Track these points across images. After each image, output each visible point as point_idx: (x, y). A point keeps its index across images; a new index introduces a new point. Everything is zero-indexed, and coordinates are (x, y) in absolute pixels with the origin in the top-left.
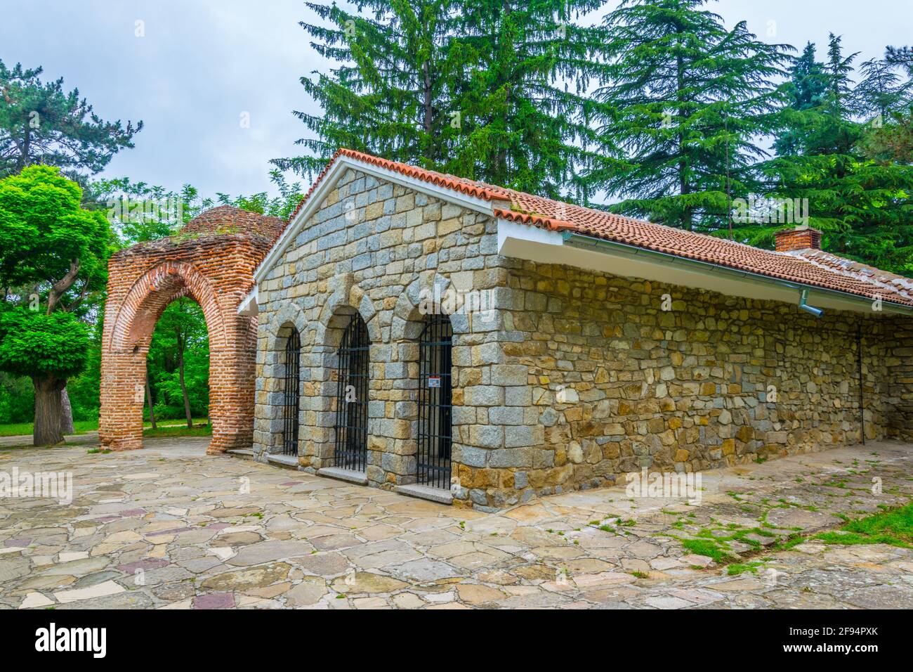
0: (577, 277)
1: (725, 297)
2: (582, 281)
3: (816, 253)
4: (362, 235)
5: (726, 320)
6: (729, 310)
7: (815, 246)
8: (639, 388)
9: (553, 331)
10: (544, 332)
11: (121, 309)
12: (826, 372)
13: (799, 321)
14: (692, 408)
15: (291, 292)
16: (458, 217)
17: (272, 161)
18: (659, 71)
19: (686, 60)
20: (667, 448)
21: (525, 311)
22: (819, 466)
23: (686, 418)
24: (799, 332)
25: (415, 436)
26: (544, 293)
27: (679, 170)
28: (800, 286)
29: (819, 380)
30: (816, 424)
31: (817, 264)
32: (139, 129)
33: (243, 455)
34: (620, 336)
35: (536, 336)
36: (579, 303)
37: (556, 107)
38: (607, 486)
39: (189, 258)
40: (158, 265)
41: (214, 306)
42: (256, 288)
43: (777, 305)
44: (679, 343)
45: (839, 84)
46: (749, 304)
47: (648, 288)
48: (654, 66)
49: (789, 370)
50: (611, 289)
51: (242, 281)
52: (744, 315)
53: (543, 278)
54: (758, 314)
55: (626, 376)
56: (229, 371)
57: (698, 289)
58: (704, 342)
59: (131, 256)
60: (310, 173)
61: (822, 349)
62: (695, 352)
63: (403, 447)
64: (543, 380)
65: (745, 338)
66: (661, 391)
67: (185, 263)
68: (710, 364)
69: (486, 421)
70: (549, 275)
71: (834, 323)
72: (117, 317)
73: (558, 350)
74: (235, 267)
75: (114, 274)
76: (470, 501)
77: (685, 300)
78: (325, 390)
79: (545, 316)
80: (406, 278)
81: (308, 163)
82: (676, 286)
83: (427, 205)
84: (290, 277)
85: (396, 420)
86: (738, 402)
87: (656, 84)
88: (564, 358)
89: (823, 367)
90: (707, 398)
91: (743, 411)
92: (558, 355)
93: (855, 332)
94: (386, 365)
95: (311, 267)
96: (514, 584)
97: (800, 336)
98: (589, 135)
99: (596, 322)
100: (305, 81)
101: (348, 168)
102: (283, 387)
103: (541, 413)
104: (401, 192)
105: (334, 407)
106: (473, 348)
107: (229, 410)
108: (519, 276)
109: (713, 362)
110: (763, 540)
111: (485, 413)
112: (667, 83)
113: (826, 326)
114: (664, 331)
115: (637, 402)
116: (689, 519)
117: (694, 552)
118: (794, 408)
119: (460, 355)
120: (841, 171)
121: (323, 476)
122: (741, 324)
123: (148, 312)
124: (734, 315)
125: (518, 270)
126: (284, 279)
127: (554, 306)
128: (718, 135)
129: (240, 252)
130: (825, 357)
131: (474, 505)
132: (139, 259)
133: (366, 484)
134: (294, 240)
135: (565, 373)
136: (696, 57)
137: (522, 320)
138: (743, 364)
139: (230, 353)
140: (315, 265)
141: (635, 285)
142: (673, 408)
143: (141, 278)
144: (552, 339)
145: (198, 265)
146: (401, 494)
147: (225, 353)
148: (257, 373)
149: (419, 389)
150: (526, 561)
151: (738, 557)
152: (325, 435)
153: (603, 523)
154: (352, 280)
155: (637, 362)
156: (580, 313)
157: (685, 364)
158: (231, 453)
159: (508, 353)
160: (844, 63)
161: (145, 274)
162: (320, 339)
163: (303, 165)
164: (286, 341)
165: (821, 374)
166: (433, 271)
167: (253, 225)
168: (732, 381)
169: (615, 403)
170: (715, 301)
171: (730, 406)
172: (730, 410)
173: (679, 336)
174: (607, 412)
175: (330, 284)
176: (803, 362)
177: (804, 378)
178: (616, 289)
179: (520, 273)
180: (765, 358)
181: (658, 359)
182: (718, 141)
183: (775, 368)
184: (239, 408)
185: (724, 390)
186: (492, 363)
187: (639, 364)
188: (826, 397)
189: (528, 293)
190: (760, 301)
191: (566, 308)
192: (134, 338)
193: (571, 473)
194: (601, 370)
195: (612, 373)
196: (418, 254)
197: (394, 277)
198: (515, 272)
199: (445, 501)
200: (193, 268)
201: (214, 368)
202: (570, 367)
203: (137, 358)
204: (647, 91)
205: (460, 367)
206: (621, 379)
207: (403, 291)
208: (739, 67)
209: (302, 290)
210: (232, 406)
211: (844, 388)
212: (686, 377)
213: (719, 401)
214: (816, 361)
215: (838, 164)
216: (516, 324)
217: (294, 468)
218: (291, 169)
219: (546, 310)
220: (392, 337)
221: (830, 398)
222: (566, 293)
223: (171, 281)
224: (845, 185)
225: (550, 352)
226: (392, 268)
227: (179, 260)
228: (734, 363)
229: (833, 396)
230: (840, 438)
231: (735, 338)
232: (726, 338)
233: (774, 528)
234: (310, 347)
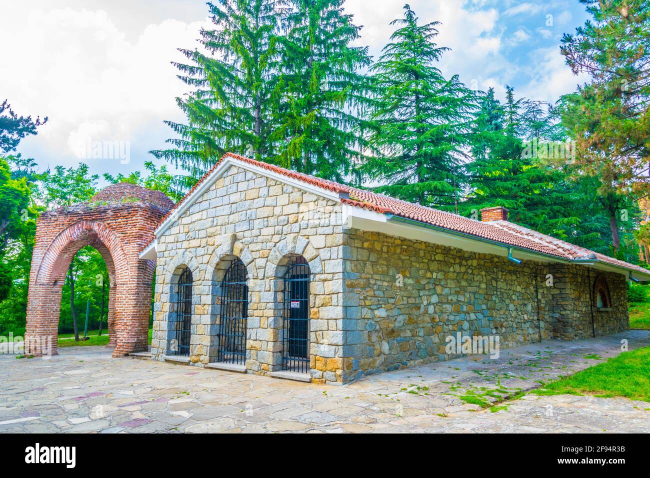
0: (385, 239)
1: (464, 252)
2: (388, 242)
3: (506, 223)
4: (243, 209)
5: (465, 266)
6: (466, 259)
7: (505, 219)
8: (419, 308)
9: (372, 273)
10: (368, 273)
11: (46, 253)
12: (520, 298)
13: (504, 266)
14: (448, 320)
15: (185, 245)
16: (315, 201)
17: (151, 152)
18: (404, 102)
19: (421, 96)
20: (435, 345)
21: (357, 260)
22: (519, 355)
23: (445, 326)
24: (504, 273)
25: (281, 339)
26: (367, 249)
27: (416, 166)
28: (508, 246)
29: (516, 303)
30: (515, 330)
31: (507, 230)
32: (45, 122)
33: (142, 356)
34: (408, 275)
35: (363, 275)
36: (386, 256)
37: (343, 124)
38: (403, 369)
39: (102, 219)
40: (77, 222)
41: (120, 252)
42: (156, 241)
43: (493, 257)
44: (440, 280)
45: (513, 117)
46: (477, 256)
47: (423, 247)
48: (401, 100)
49: (499, 296)
50: (404, 247)
51: (142, 235)
52: (475, 263)
53: (367, 240)
54: (482, 262)
55: (412, 301)
56: (132, 298)
57: (450, 247)
58: (453, 280)
59: (55, 216)
60: (176, 161)
61: (516, 284)
62: (449, 286)
63: (273, 347)
64: (368, 303)
65: (475, 276)
66: (431, 309)
67: (98, 222)
68: (457, 293)
69: (335, 328)
70: (370, 238)
71: (523, 268)
72: (43, 259)
73: (375, 284)
74: (138, 226)
75: (41, 229)
76: (324, 379)
77: (443, 254)
78: (212, 311)
79: (368, 263)
80: (276, 238)
81: (176, 153)
82: (438, 245)
83: (292, 192)
84: (184, 234)
85: (269, 329)
86: (473, 316)
87: (402, 110)
88: (378, 290)
89: (518, 294)
90: (456, 314)
91: (475, 322)
92: (375, 287)
93: (534, 273)
94: (261, 293)
95: (202, 228)
96: (373, 422)
97: (505, 275)
98: (363, 143)
99: (396, 267)
100: (178, 99)
101: (232, 165)
102: (176, 309)
103: (367, 323)
104: (273, 183)
105: (218, 322)
106: (326, 283)
107: (131, 325)
108: (354, 239)
109: (459, 292)
110: (503, 395)
111: (335, 323)
112: (409, 110)
113: (518, 269)
114: (432, 272)
115: (418, 316)
116: (458, 385)
117: (468, 403)
118: (502, 320)
119: (315, 287)
120: (516, 171)
121: (211, 368)
122: (473, 268)
123: (66, 255)
124: (470, 262)
125: (353, 235)
126: (179, 235)
127: (373, 257)
128: (442, 145)
129: (141, 215)
130: (519, 289)
131: (327, 382)
132: (62, 218)
133: (246, 372)
134: (188, 209)
135: (379, 299)
136: (429, 96)
137: (355, 266)
138: (474, 293)
139: (132, 285)
140: (206, 227)
141: (416, 244)
142: (438, 320)
143: (63, 231)
144: (372, 278)
145: (108, 224)
146: (273, 377)
147: (129, 285)
148: (155, 299)
149: (284, 309)
150: (375, 411)
151: (492, 404)
152: (212, 341)
153: (410, 389)
154: (235, 238)
155: (417, 292)
156: (387, 261)
157: (443, 293)
158: (132, 355)
159: (348, 286)
160: (516, 104)
161: (66, 229)
162: (209, 276)
163: (172, 155)
164: (178, 277)
165: (516, 299)
166: (296, 234)
167: (145, 197)
168: (469, 303)
169: (406, 317)
170: (459, 254)
171: (468, 319)
172: (468, 321)
173: (440, 276)
174: (402, 323)
175: (218, 240)
176: (507, 291)
177: (507, 301)
178: (406, 247)
179: (354, 237)
180: (486, 289)
181: (429, 290)
182: (443, 150)
183: (492, 295)
184: (137, 324)
185: (465, 309)
186: (339, 293)
187: (419, 293)
188: (520, 313)
189: (359, 249)
190: (483, 254)
191: (379, 258)
192: (55, 275)
193: (383, 360)
194: (398, 296)
195: (405, 298)
196: (286, 223)
197: (267, 237)
198: (352, 236)
199: (307, 380)
200: (105, 226)
201: (120, 295)
202: (382, 295)
203: (57, 288)
204: (396, 114)
205: (316, 295)
206: (410, 302)
207: (275, 246)
208: (454, 102)
209: (195, 243)
210: (133, 322)
211: (529, 308)
212: (445, 301)
213: (462, 315)
214: (514, 291)
215: (514, 166)
216: (353, 268)
217: (188, 364)
218: (164, 157)
219: (368, 260)
220: (266, 276)
221: (522, 314)
222: (379, 249)
223: (86, 234)
224: (518, 179)
225: (371, 285)
226: (265, 231)
227: (94, 219)
228: (470, 292)
229: (524, 313)
230: (527, 339)
231: (470, 277)
232: (465, 277)
233: (506, 389)
234: (201, 281)
